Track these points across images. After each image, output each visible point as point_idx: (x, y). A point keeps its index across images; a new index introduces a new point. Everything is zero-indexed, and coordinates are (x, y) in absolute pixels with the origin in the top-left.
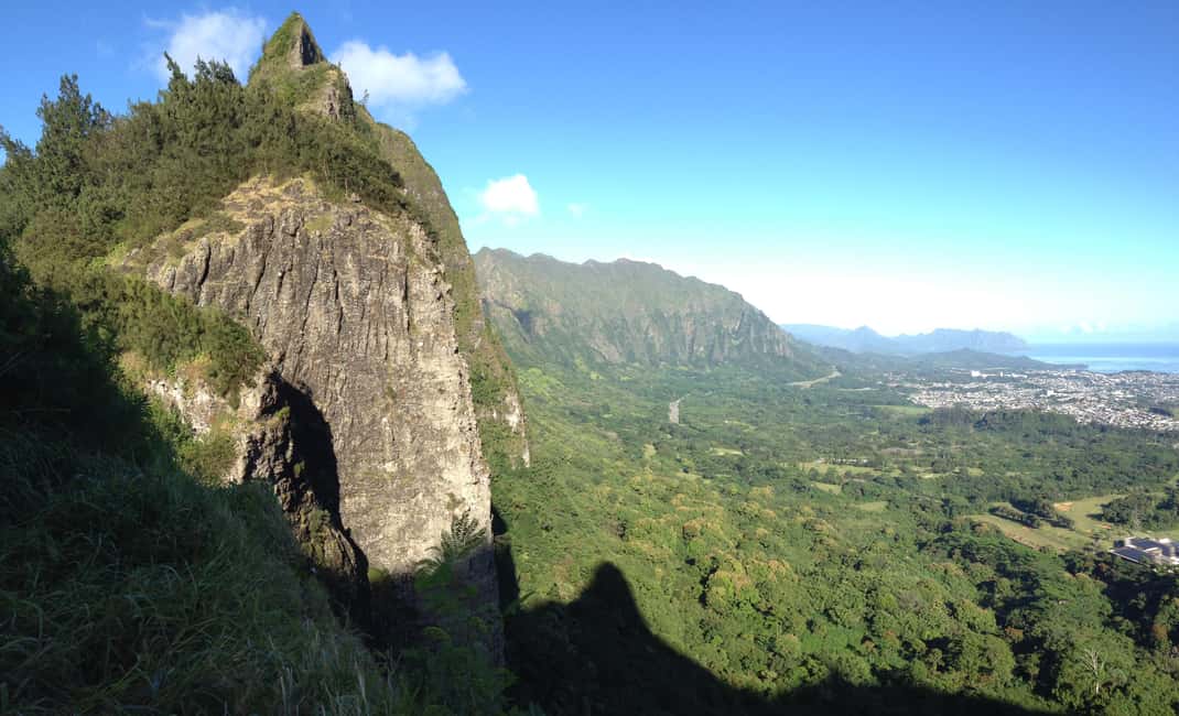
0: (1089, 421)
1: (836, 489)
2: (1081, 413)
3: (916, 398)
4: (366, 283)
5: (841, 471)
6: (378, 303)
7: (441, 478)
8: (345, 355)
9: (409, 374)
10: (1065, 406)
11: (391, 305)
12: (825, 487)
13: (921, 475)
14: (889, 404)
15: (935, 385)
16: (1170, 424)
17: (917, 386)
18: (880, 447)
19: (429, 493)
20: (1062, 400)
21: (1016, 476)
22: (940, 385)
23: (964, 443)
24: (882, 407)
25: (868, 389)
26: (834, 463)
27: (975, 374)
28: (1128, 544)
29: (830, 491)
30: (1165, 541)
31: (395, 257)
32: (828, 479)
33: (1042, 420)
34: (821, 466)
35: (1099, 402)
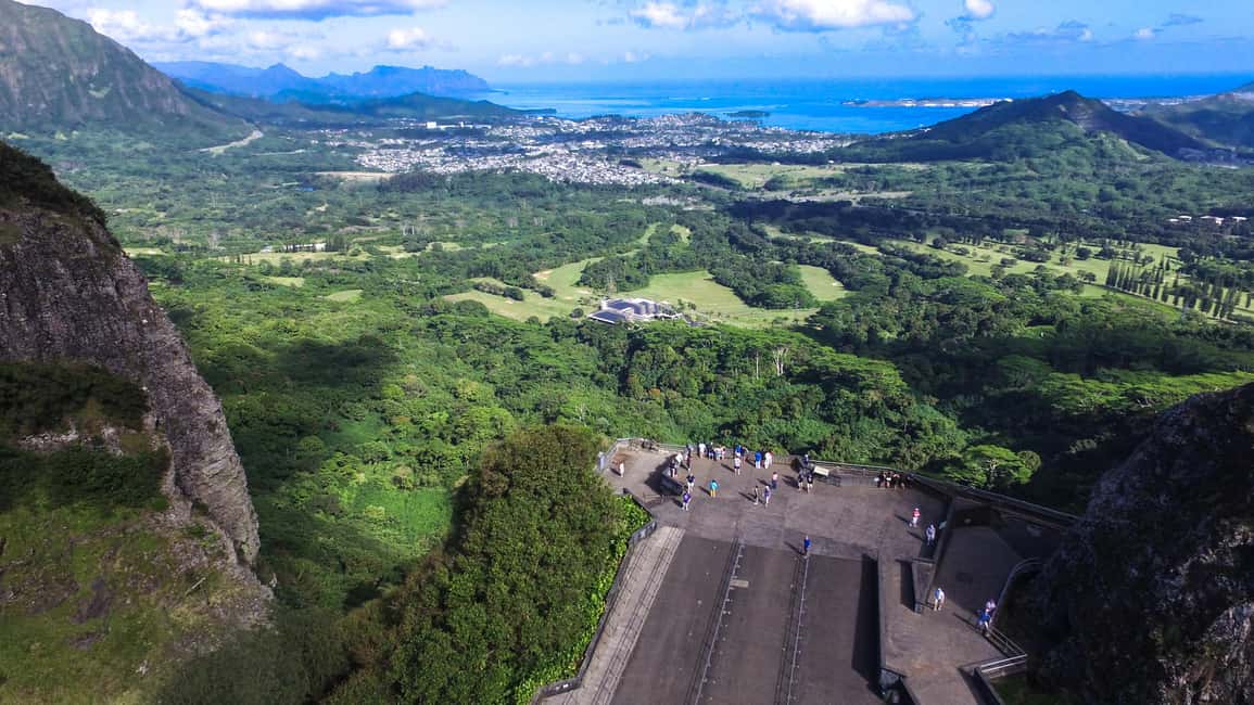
0: (561, 179)
1: (299, 282)
2: (552, 169)
3: (364, 159)
4: (80, 283)
5: (298, 258)
6: (95, 296)
7: (199, 415)
8: (90, 349)
9: (142, 348)
10: (537, 162)
11: (108, 295)
12: (287, 281)
13: (392, 256)
14: (335, 170)
15: (386, 141)
16: (640, 177)
17: (364, 144)
18: (337, 226)
19: (193, 427)
20: (533, 154)
21: (493, 249)
22: (392, 141)
23: (434, 214)
24: (325, 173)
25: (300, 151)
26: (287, 251)
27: (431, 125)
28: (605, 308)
29: (293, 285)
30: (636, 301)
31: (92, 251)
32: (286, 271)
33: (514, 181)
34: (271, 256)
35: (570, 156)
